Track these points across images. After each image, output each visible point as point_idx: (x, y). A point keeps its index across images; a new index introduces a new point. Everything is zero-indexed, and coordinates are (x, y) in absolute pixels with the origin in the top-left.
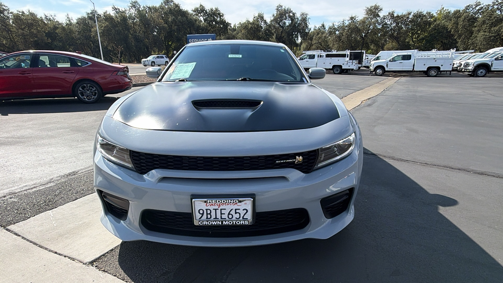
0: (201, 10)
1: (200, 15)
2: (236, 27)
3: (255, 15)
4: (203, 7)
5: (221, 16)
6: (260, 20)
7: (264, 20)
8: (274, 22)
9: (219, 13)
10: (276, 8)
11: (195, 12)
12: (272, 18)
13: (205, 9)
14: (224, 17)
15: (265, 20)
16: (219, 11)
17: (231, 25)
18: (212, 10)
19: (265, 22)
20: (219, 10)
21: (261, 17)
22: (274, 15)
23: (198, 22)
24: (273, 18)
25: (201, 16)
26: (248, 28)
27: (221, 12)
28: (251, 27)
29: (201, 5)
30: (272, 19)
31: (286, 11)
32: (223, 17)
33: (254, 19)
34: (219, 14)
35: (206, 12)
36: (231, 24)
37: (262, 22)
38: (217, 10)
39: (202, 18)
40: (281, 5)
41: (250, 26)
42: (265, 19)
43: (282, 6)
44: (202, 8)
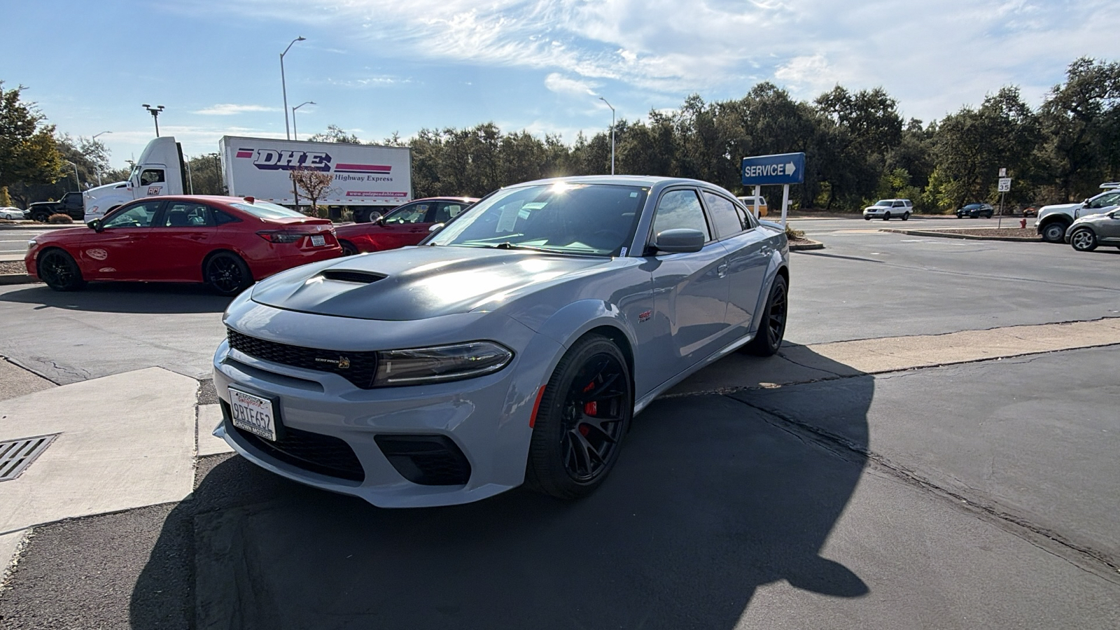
0: (838, 99)
1: (832, 109)
2: (935, 129)
3: (990, 94)
4: (843, 90)
5: (889, 106)
6: (1004, 107)
7: (1017, 104)
8: (1057, 105)
9: (882, 100)
10: (1070, 68)
11: (821, 103)
12: (1051, 97)
13: (847, 95)
14: (895, 107)
15: (1024, 105)
16: (884, 95)
17: (921, 125)
18: (863, 95)
19: (1022, 109)
20: (884, 92)
21: (1010, 98)
22: (1058, 89)
23: (823, 124)
24: (1054, 96)
25: (835, 111)
26: (962, 129)
27: (888, 98)
28: (972, 126)
29: (838, 88)
30: (1050, 100)
31: (1104, 73)
32: (892, 108)
33: (987, 104)
34: (883, 102)
35: (849, 101)
36: (921, 122)
37: (1010, 110)
38: (877, 93)
39: (836, 116)
40: (1087, 58)
41: (969, 122)
42: (1021, 103)
43: (1091, 61)
44: (840, 94)
